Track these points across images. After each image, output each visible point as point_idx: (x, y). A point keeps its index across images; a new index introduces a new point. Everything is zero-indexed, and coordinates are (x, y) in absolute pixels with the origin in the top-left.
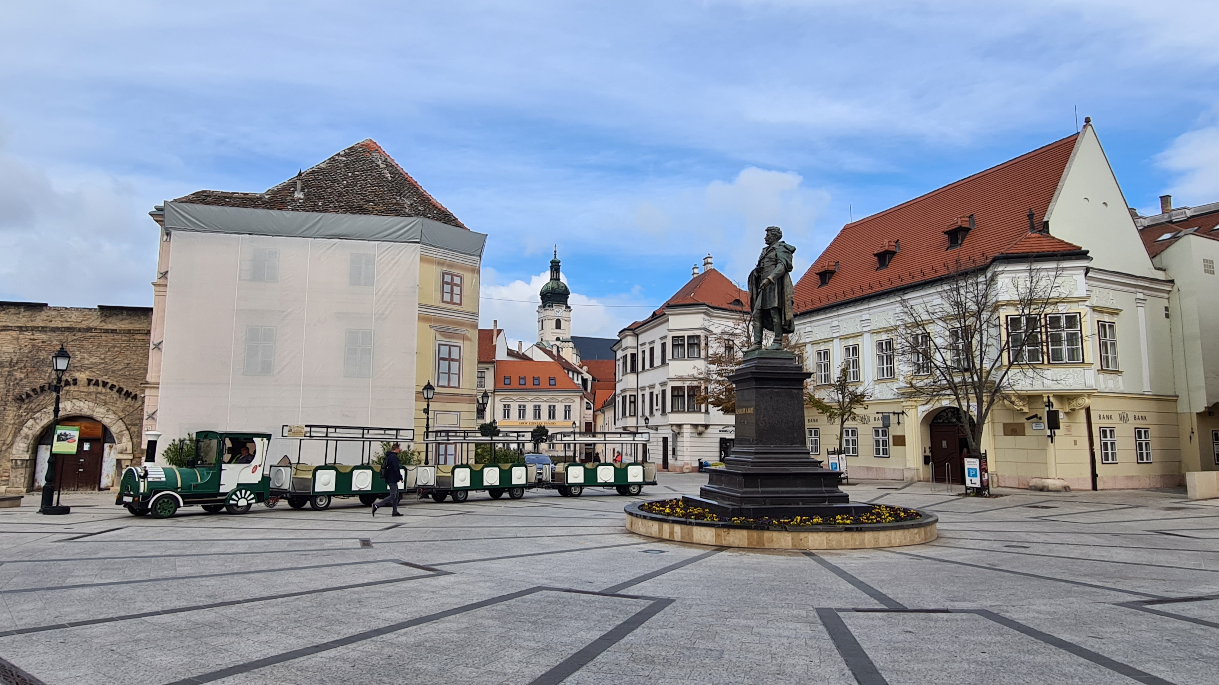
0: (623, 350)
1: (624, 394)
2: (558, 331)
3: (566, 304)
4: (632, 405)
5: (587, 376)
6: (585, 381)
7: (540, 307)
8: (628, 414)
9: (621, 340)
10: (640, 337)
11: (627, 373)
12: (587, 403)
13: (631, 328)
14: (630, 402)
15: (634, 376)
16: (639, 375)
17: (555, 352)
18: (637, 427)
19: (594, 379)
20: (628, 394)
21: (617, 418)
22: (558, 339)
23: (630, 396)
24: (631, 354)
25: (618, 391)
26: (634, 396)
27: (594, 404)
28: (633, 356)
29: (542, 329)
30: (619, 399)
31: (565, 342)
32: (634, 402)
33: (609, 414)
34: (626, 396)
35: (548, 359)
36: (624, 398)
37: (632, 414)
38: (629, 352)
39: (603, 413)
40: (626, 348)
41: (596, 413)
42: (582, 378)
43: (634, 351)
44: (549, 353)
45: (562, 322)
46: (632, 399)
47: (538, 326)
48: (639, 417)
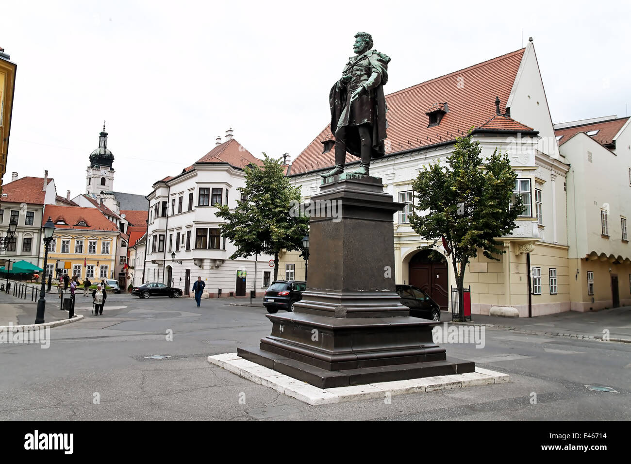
0: (156, 199)
1: (155, 234)
2: (103, 187)
3: (111, 167)
4: (161, 243)
5: (123, 221)
6: (122, 225)
7: (89, 167)
8: (157, 250)
9: (155, 191)
10: (171, 188)
11: (158, 217)
12: (122, 241)
13: (164, 180)
14: (160, 240)
15: (164, 220)
16: (169, 219)
17: (99, 201)
18: (165, 261)
19: (129, 224)
20: (158, 234)
21: (147, 253)
22: (102, 193)
23: (160, 235)
24: (163, 202)
25: (150, 232)
26: (164, 235)
27: (128, 243)
28: (165, 203)
29: (90, 184)
30: (150, 239)
31: (108, 194)
32: (163, 241)
33: (141, 250)
34: (156, 235)
35: (92, 206)
36: (155, 237)
37: (161, 250)
38: (161, 200)
39: (136, 249)
40: (159, 197)
41: (130, 250)
42: (120, 222)
43: (166, 200)
44: (94, 202)
45: (107, 182)
46: (162, 238)
47: (86, 182)
48: (166, 253)
